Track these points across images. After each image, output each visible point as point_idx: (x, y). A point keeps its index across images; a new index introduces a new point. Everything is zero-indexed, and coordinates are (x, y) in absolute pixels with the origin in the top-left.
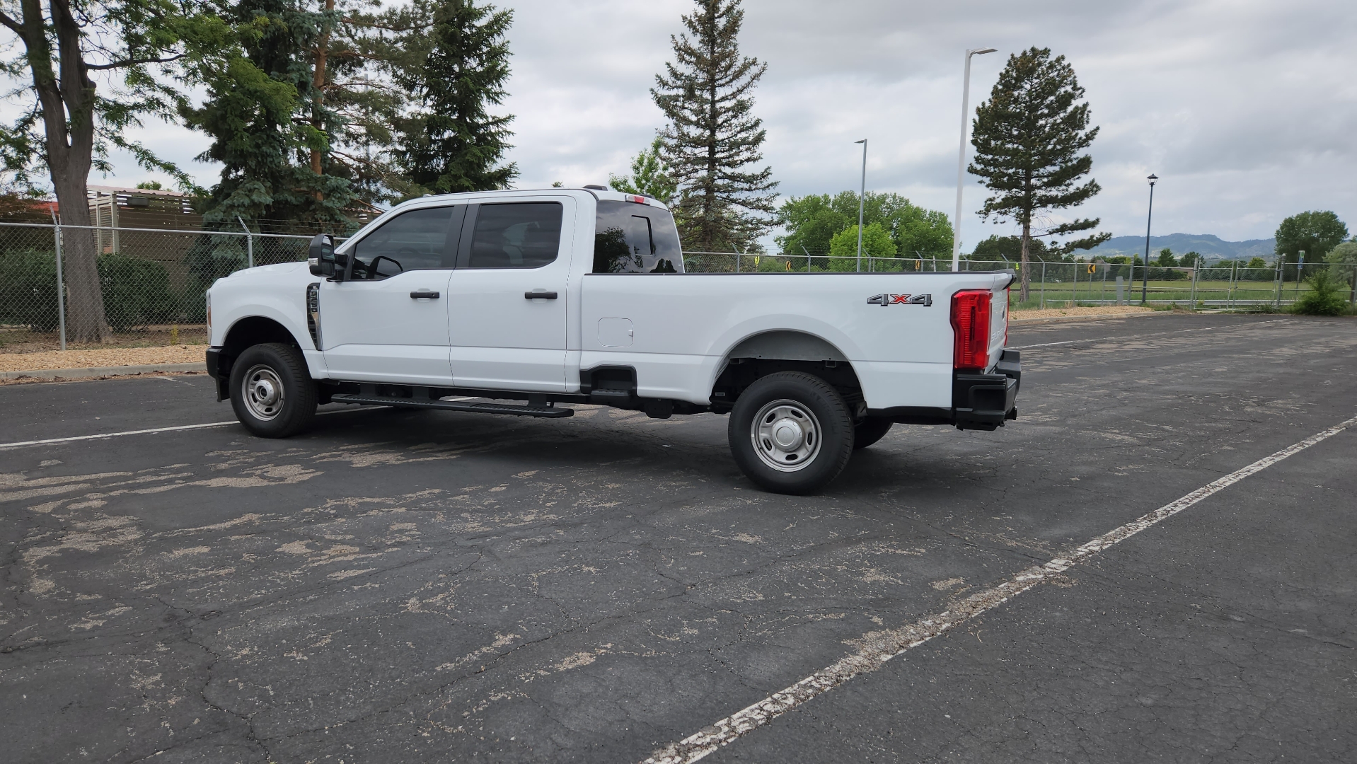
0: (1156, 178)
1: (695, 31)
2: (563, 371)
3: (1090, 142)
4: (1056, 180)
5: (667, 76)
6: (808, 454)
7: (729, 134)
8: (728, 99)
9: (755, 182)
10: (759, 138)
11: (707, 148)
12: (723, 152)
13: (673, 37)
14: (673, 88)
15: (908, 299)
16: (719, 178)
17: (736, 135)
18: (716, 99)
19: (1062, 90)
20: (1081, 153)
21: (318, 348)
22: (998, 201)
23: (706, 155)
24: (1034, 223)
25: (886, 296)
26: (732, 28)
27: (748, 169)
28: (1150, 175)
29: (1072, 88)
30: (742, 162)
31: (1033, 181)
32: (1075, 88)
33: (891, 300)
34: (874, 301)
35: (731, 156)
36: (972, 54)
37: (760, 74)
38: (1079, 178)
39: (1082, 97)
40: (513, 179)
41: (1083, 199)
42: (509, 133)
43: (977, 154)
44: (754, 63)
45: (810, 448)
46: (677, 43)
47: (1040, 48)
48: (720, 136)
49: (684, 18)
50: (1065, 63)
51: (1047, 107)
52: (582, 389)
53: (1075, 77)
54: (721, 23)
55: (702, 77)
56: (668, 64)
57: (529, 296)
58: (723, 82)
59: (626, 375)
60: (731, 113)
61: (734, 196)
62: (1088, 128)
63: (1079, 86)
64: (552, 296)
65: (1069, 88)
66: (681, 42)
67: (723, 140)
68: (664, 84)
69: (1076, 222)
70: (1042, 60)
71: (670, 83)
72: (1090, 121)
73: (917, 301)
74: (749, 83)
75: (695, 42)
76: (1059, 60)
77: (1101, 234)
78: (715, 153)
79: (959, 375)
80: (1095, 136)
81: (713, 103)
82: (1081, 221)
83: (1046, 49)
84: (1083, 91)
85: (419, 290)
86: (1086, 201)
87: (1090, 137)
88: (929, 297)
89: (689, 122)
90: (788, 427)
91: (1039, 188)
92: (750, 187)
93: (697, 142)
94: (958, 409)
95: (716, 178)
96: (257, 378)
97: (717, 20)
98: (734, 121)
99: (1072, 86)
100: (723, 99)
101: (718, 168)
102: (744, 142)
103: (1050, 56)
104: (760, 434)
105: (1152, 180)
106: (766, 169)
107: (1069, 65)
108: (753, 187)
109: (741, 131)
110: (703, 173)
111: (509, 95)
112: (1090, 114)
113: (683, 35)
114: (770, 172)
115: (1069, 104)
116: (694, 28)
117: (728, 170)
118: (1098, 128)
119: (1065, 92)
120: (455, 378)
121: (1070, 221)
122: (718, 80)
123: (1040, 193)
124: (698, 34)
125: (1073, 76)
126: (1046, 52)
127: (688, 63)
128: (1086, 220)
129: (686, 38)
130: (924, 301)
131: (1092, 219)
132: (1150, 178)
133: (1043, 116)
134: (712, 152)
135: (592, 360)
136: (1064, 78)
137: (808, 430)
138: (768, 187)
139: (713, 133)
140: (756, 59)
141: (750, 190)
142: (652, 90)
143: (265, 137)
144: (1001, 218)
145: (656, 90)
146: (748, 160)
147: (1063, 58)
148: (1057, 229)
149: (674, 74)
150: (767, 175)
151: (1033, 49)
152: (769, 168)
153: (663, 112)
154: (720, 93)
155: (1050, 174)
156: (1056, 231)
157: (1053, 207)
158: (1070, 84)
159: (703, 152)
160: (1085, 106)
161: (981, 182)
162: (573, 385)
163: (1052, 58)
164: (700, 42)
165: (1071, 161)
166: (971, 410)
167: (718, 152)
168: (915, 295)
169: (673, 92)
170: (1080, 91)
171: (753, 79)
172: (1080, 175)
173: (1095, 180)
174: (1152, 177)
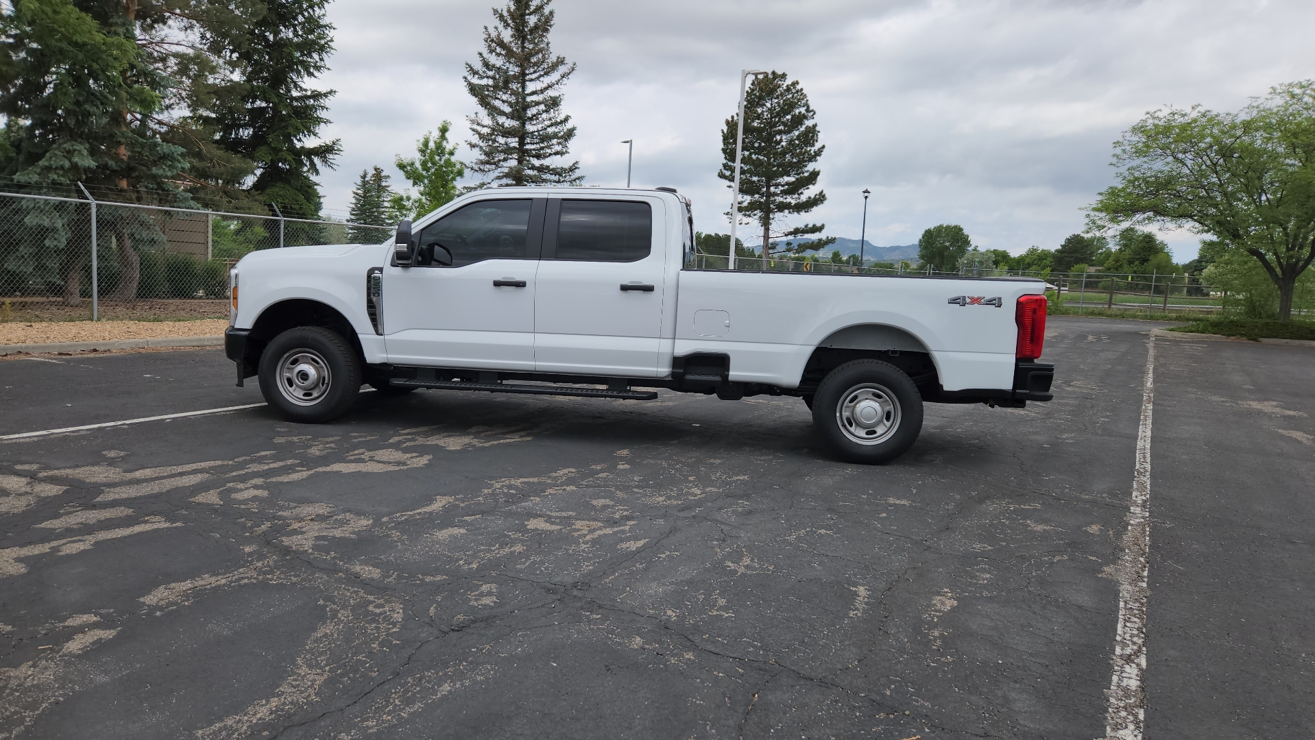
0: (869, 192)
1: (507, 25)
2: (656, 358)
3: (818, 158)
4: (793, 189)
5: (478, 66)
6: (886, 429)
7: (540, 127)
8: (537, 94)
9: (564, 175)
10: (570, 134)
11: (517, 139)
12: (533, 144)
13: (486, 28)
14: (484, 77)
15: (982, 301)
16: (529, 169)
17: (546, 129)
18: (526, 92)
19: (797, 111)
20: (811, 167)
21: (379, 331)
22: (745, 204)
23: (516, 145)
24: (774, 226)
25: (964, 298)
26: (544, 26)
27: (554, 162)
29: (806, 110)
30: (550, 155)
31: (772, 189)
32: (808, 110)
33: (968, 300)
34: (954, 301)
35: (542, 148)
36: (747, 74)
37: (570, 72)
38: (808, 188)
39: (813, 118)
40: (335, 156)
41: (813, 207)
42: (328, 108)
43: (725, 161)
44: (564, 62)
45: (888, 424)
46: (489, 35)
47: (780, 72)
48: (530, 128)
49: (495, 11)
50: (798, 87)
51: (785, 124)
52: (673, 374)
53: (807, 101)
54: (532, 20)
55: (514, 70)
56: (480, 54)
57: (624, 288)
58: (534, 76)
59: (720, 362)
60: (542, 107)
62: (818, 146)
63: (811, 109)
64: (649, 289)
65: (803, 110)
66: (494, 34)
67: (532, 133)
68: (475, 72)
69: (806, 226)
70: (780, 82)
71: (481, 72)
72: (819, 140)
73: (990, 302)
74: (559, 80)
75: (507, 35)
76: (795, 84)
77: (828, 237)
78: (525, 145)
79: (1020, 364)
80: (822, 153)
81: (524, 96)
82: (810, 226)
83: (784, 73)
84: (814, 113)
85: (504, 278)
86: (815, 209)
87: (819, 153)
88: (1000, 299)
89: (502, 113)
90: (868, 407)
91: (778, 195)
92: (559, 180)
93: (507, 133)
94: (1017, 391)
95: (525, 168)
96: (295, 362)
97: (527, 17)
98: (544, 116)
99: (805, 108)
100: (534, 93)
101: (527, 159)
102: (555, 136)
103: (786, 80)
104: (843, 413)
105: (866, 194)
106: (574, 164)
107: (802, 90)
109: (552, 125)
110: (513, 163)
111: (329, 69)
112: (819, 134)
113: (495, 28)
114: (578, 166)
115: (801, 124)
116: (505, 22)
117: (536, 162)
118: (824, 147)
119: (800, 113)
120: (537, 363)
121: (801, 225)
122: (528, 74)
123: (779, 199)
124: (509, 28)
125: (805, 99)
126: (784, 76)
127: (498, 55)
128: (814, 225)
129: (498, 31)
130: (996, 302)
131: (819, 225)
132: (864, 192)
133: (780, 132)
134: (522, 143)
135: (684, 348)
136: (799, 100)
137: (887, 408)
138: (575, 180)
139: (523, 124)
140: (566, 58)
141: (558, 182)
142: (465, 77)
144: (745, 220)
145: (468, 78)
146: (557, 153)
147: (797, 83)
148: (791, 232)
149: (486, 64)
150: (576, 169)
151: (774, 73)
152: (577, 162)
153: (476, 101)
154: (530, 87)
155: (787, 184)
156: (790, 233)
157: (789, 212)
158: (804, 106)
159: (514, 142)
160: (815, 126)
161: (730, 187)
162: (664, 370)
163: (788, 82)
164: (511, 36)
165: (803, 173)
166: (1028, 391)
167: (528, 143)
168: (988, 297)
169: (484, 82)
170: (812, 113)
171: (563, 77)
172: (809, 186)
173: (822, 192)
174: (866, 191)
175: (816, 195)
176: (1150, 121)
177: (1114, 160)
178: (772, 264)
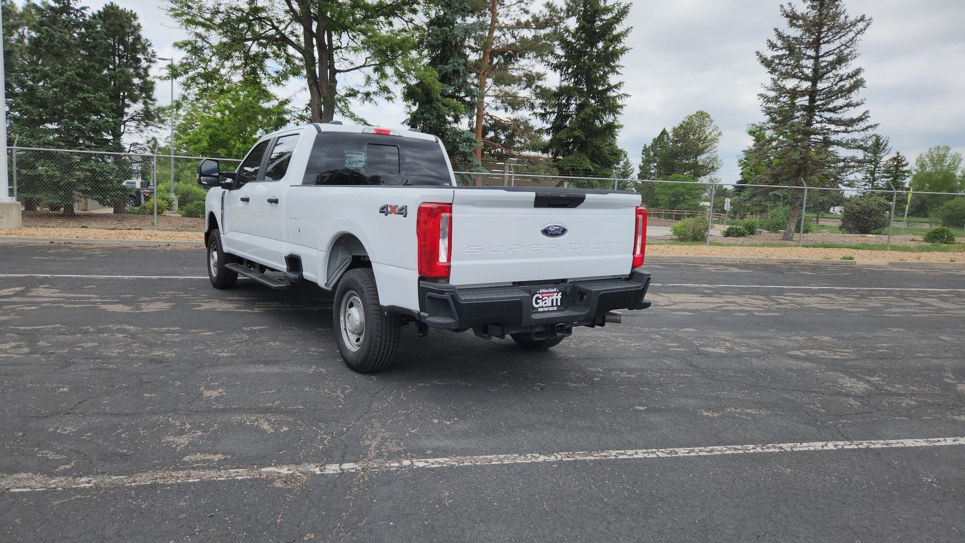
5: (775, 40)
7: (829, 84)
8: (831, 54)
9: (852, 125)
10: (856, 85)
11: (807, 97)
12: (822, 100)
13: (782, 6)
14: (780, 49)
15: (397, 210)
16: (817, 122)
17: (836, 84)
18: (820, 54)
23: (806, 103)
25: (387, 206)
27: (853, 113)
30: (841, 108)
33: (389, 209)
34: (384, 210)
35: (830, 103)
37: (865, 29)
42: (627, 95)
44: (862, 19)
46: (785, 12)
56: (777, 30)
58: (826, 39)
59: (299, 262)
61: (833, 137)
66: (788, 9)
67: (823, 90)
68: (773, 46)
71: (778, 45)
73: (400, 211)
74: (854, 37)
75: (803, 8)
78: (815, 101)
81: (816, 58)
88: (406, 207)
90: (355, 315)
92: (846, 129)
94: (422, 313)
95: (814, 122)
100: (828, 54)
101: (817, 113)
106: (865, 113)
108: (850, 129)
111: (622, 67)
113: (790, 4)
114: (869, 115)
117: (828, 115)
122: (824, 37)
129: (793, 6)
130: (403, 211)
134: (812, 100)
139: (814, 84)
140: (864, 16)
141: (846, 131)
142: (758, 53)
143: (428, 107)
145: (761, 52)
149: (780, 36)
150: (866, 118)
152: (867, 112)
153: (766, 70)
154: (824, 48)
162: (285, 267)
164: (808, 7)
168: (400, 205)
169: (780, 53)
171: (857, 34)
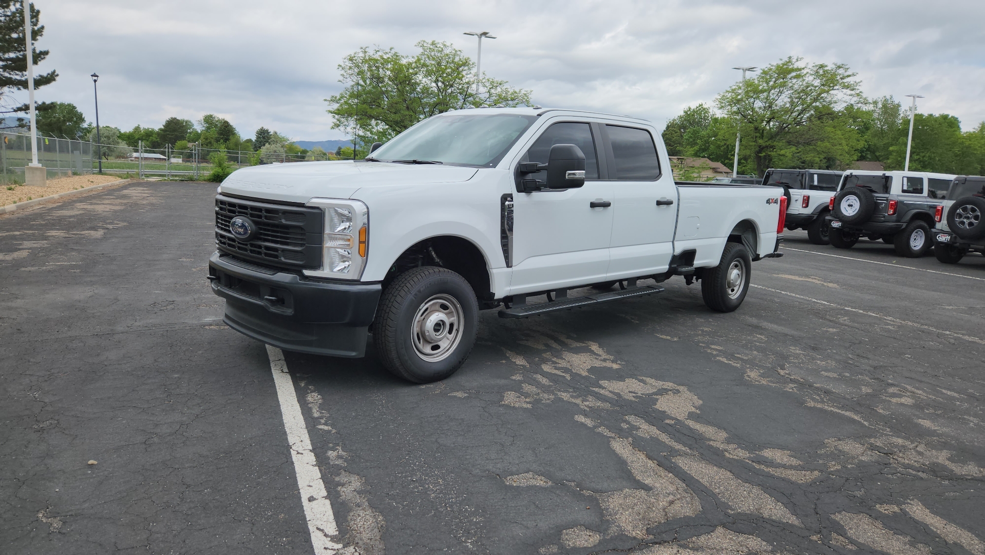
0: (97, 76)
6: (740, 287)
20: (35, 45)
21: (509, 265)
25: (770, 198)
28: (93, 73)
52: (669, 269)
57: (658, 204)
62: (39, 26)
64: (670, 203)
72: (41, 18)
80: (44, 32)
86: (44, 87)
88: (777, 200)
90: (733, 275)
94: (775, 253)
96: (425, 312)
104: (727, 280)
105: (96, 78)
112: (39, 12)
118: (43, 27)
120: (608, 275)
128: (44, 103)
131: (49, 102)
132: (92, 76)
135: (679, 247)
137: (740, 272)
148: (21, 108)
155: (9, 59)
157: (18, 88)
162: (665, 268)
168: (774, 198)
173: (54, 71)
174: (94, 75)
175: (49, 74)
176: (361, 55)
177: (341, 78)
178: (47, 141)
